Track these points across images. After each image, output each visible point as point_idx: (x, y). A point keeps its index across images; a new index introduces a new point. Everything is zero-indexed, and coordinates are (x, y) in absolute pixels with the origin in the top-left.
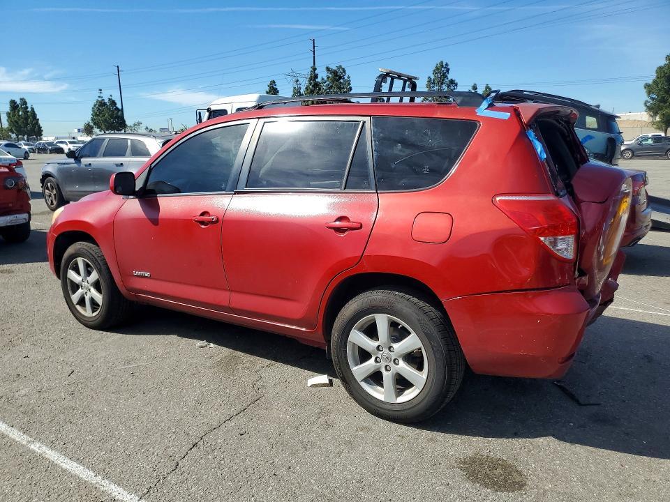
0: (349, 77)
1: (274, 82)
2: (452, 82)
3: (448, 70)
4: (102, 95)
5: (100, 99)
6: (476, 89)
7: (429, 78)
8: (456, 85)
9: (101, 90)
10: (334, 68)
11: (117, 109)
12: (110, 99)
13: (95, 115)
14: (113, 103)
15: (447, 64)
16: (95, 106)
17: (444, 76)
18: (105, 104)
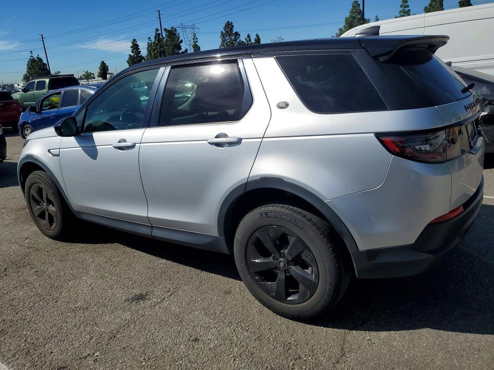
0: (178, 34)
1: (135, 40)
2: (237, 34)
3: (233, 26)
4: (33, 55)
5: (31, 58)
6: (250, 37)
7: (222, 32)
8: (239, 35)
9: (31, 52)
10: (170, 29)
11: (43, 64)
12: (37, 58)
13: (29, 68)
14: (40, 60)
15: (232, 23)
16: (28, 62)
17: (231, 30)
18: (35, 61)
